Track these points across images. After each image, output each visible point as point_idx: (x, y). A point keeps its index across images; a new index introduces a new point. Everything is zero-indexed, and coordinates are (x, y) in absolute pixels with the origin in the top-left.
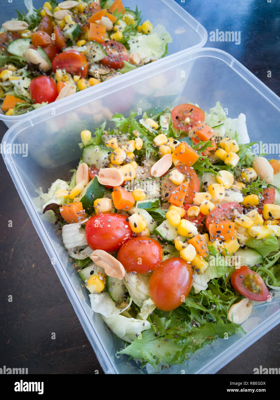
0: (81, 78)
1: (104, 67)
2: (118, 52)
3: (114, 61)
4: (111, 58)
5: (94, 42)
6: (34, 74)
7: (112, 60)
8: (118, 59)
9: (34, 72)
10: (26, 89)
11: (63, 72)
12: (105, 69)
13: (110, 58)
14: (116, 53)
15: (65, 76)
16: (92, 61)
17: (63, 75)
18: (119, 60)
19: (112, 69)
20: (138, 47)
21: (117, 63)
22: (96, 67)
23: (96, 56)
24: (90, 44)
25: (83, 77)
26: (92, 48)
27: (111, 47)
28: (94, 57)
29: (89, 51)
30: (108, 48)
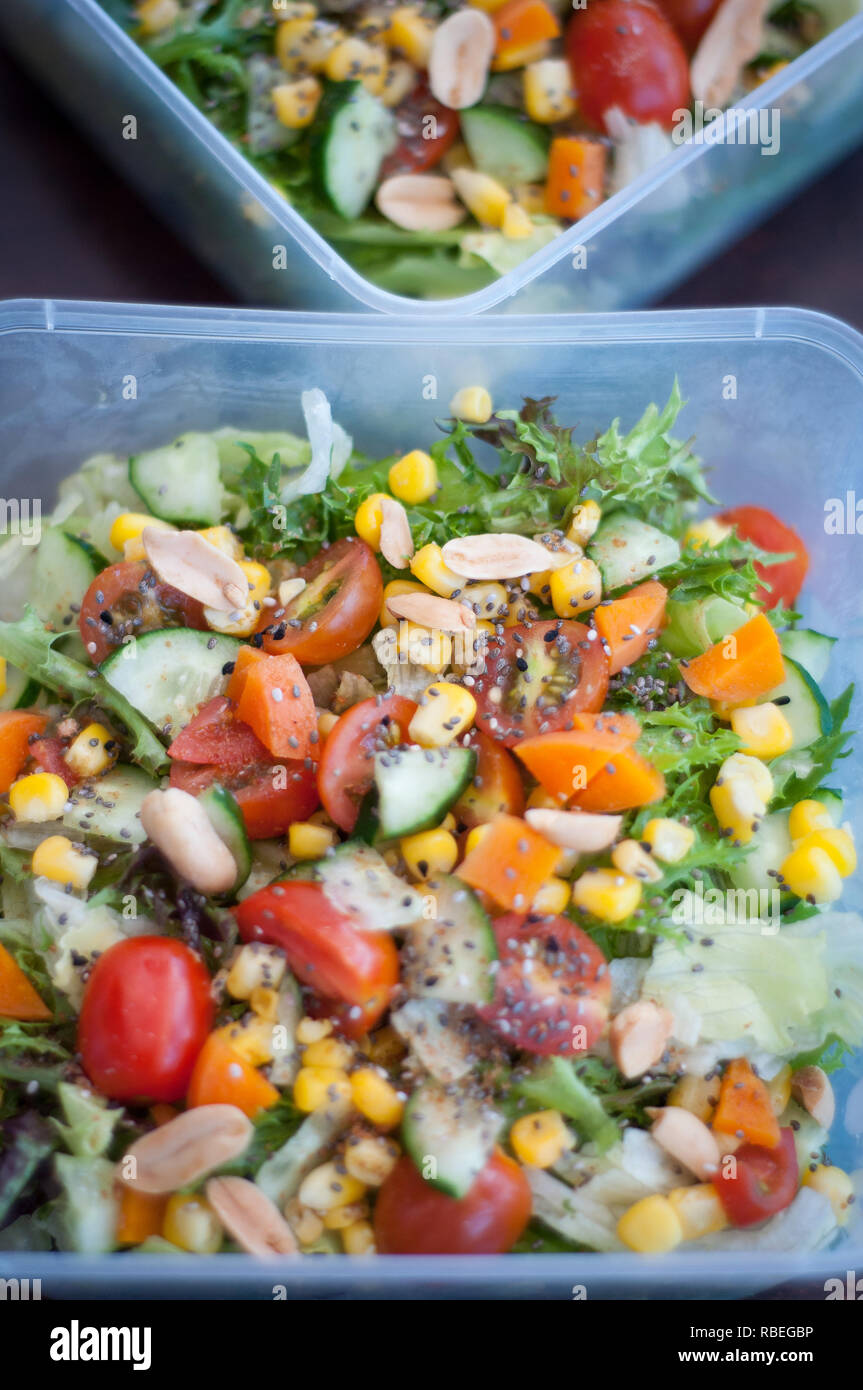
0: (331, 1037)
2: (563, 989)
3: (517, 1033)
4: (512, 1015)
5: (478, 900)
6: (149, 902)
7: (506, 1026)
8: (539, 1033)
9: (149, 893)
10: (78, 959)
11: (266, 976)
13: (504, 1011)
14: (548, 993)
15: (269, 991)
17: (264, 985)
18: (544, 1037)
20: (696, 970)
22: (429, 1011)
23: (440, 982)
24: (453, 899)
26: (447, 929)
27: (543, 957)
28: (431, 982)
29: (427, 933)
30: (525, 956)
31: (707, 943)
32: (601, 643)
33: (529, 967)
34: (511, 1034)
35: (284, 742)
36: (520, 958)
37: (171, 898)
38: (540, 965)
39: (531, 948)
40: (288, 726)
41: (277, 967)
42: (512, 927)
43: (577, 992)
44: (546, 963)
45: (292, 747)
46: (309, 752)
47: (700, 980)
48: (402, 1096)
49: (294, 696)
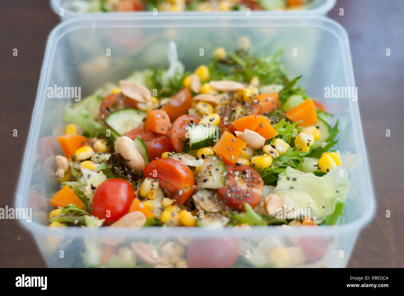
0: (173, 204)
1: (217, 200)
2: (248, 186)
3: (233, 197)
4: (231, 192)
5: (220, 159)
6: (116, 171)
7: (229, 195)
8: (240, 197)
9: (116, 168)
10: (93, 188)
11: (153, 186)
12: (217, 204)
13: (229, 191)
14: (243, 186)
15: (153, 191)
16: (201, 185)
17: (152, 189)
18: (242, 198)
19: (227, 208)
20: (292, 188)
21: (238, 202)
22: (205, 195)
23: (208, 181)
24: (212, 160)
25: (176, 204)
26: (210, 167)
27: (241, 176)
28: (205, 181)
29: (204, 169)
30: (235, 175)
31: (294, 179)
32: (258, 102)
33: (236, 178)
34: (231, 198)
35: (160, 128)
36: (234, 176)
37: (123, 169)
38: (240, 179)
39: (237, 173)
40: (162, 124)
41: (156, 184)
42: (231, 167)
43: (252, 187)
44: (242, 178)
45: (163, 130)
46: (168, 132)
47: (293, 191)
48: (195, 217)
49: (164, 117)
